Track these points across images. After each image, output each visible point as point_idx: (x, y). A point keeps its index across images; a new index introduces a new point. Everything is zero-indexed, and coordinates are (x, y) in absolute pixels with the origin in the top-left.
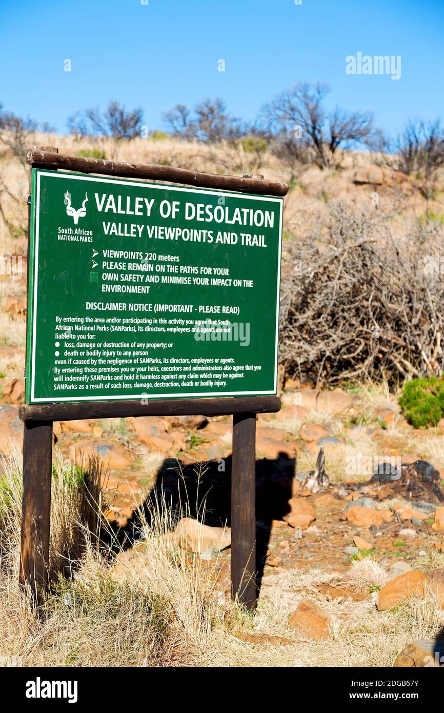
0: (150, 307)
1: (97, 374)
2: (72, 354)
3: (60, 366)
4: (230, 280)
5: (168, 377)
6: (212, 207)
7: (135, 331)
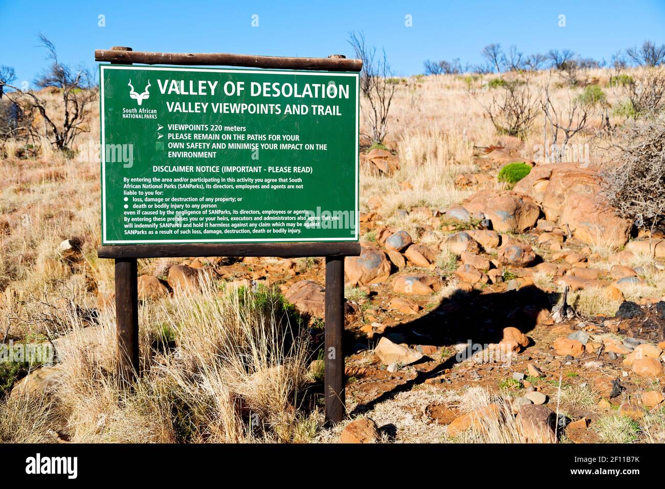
0: (217, 169)
1: (166, 222)
2: (140, 207)
3: (128, 216)
4: (301, 145)
5: (239, 225)
6: (278, 84)
7: (203, 188)
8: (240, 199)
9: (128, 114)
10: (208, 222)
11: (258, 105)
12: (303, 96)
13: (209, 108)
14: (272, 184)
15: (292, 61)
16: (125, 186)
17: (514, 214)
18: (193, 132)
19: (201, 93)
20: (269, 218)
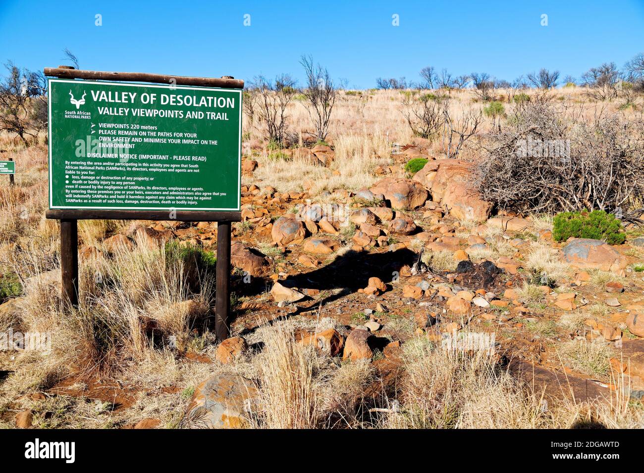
0: (135, 157)
1: (97, 194)
2: (78, 182)
3: (69, 189)
4: (198, 141)
5: (151, 197)
6: (182, 96)
7: (125, 170)
8: (152, 179)
9: (69, 114)
10: (129, 195)
11: (166, 111)
12: (200, 105)
13: (130, 112)
14: (176, 168)
15: (192, 80)
16: (67, 167)
17: (408, 196)
18: (118, 130)
19: (123, 101)
20: (173, 193)
